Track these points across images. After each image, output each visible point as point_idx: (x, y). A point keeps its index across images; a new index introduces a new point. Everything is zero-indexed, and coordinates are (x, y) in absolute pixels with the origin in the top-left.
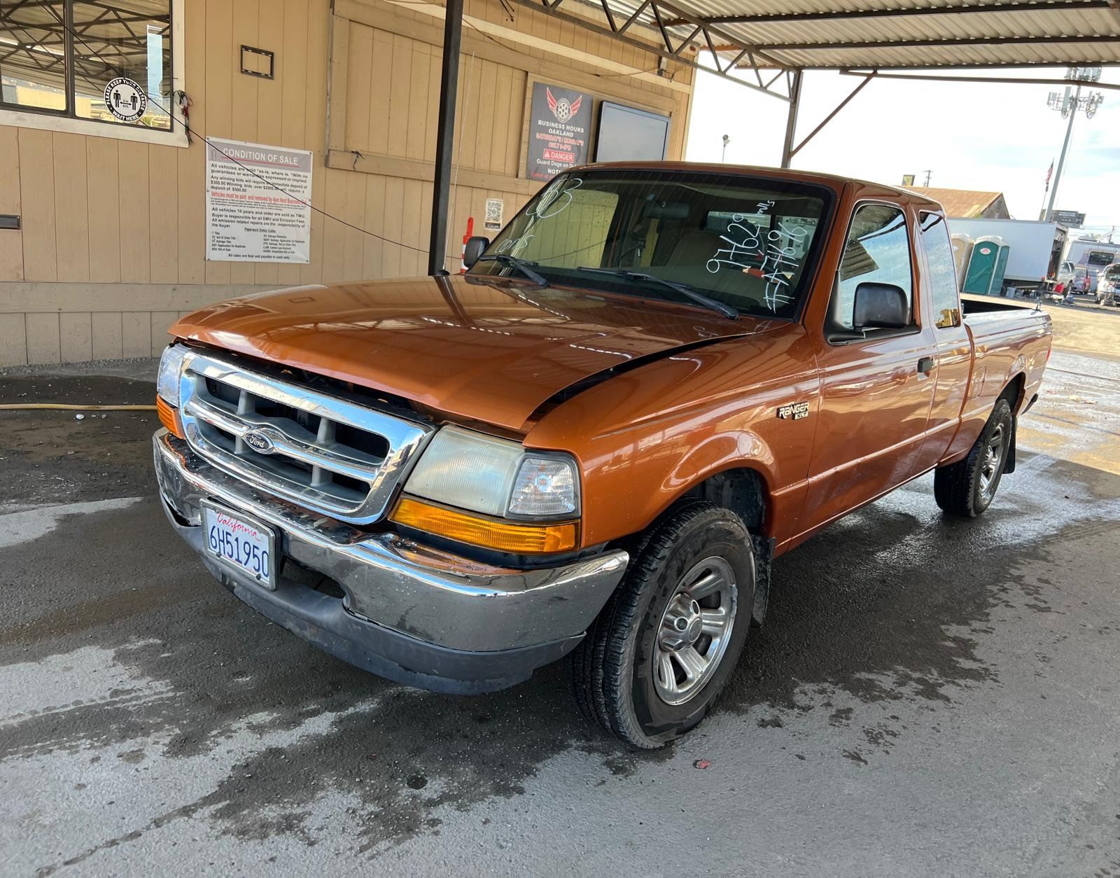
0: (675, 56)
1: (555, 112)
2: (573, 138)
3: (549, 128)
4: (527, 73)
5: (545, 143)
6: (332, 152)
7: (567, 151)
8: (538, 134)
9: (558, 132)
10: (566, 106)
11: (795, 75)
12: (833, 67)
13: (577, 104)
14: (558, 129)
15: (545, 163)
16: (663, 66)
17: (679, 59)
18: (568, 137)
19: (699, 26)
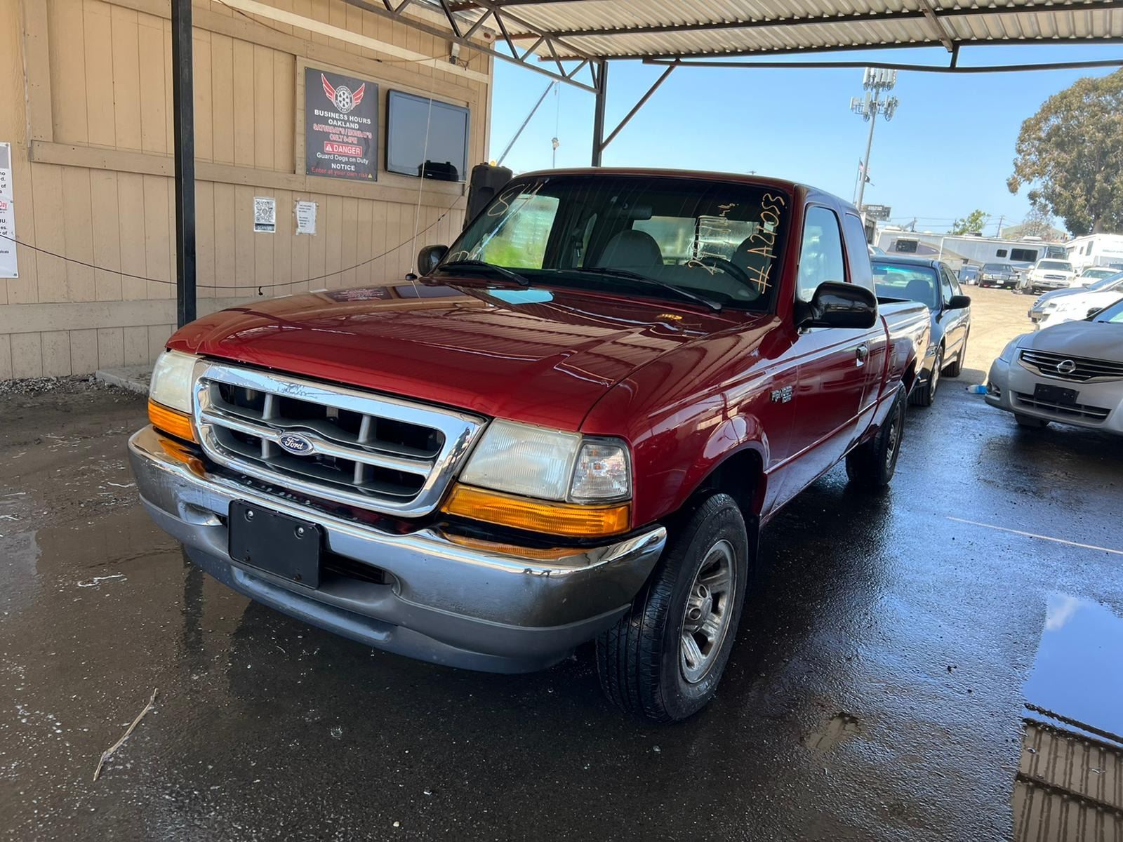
0: (464, 40)
1: (333, 101)
2: (358, 130)
3: (328, 118)
4: (295, 56)
5: (326, 136)
6: (36, 144)
7: (352, 143)
8: (315, 125)
9: (339, 123)
10: (346, 94)
11: (599, 65)
12: (636, 56)
13: (360, 91)
14: (340, 120)
15: (327, 157)
16: (454, 53)
17: (468, 44)
18: (352, 129)
19: (489, 10)
